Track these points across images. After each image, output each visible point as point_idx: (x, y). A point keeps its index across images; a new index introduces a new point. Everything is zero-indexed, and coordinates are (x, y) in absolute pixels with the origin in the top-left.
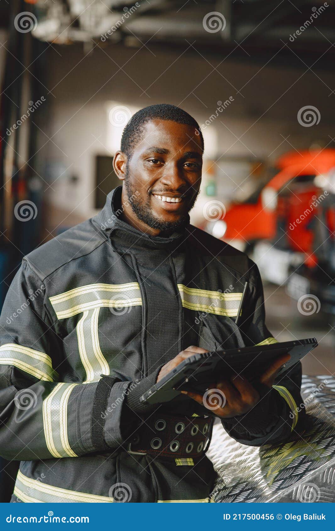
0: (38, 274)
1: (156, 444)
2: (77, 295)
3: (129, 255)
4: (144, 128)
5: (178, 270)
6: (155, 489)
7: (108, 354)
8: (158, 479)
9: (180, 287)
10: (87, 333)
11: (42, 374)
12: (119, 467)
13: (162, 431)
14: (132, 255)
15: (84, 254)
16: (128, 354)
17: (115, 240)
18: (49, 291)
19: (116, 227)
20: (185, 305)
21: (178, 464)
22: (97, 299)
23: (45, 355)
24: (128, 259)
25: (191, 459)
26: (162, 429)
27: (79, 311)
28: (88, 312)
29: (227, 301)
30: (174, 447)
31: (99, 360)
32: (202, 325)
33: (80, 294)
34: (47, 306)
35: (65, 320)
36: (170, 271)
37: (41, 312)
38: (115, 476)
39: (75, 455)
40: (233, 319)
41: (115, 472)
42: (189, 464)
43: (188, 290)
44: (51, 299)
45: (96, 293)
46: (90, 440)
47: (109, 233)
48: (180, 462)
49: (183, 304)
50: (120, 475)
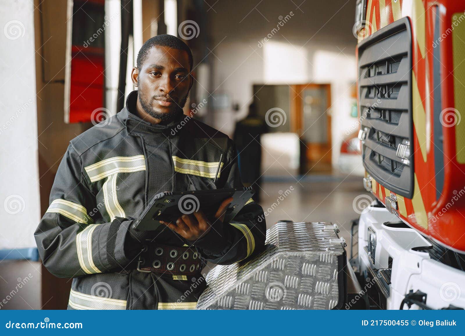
0: (77, 152)
1: (157, 264)
2: (103, 165)
3: (139, 137)
4: (149, 51)
5: (174, 146)
6: (156, 295)
7: (124, 204)
8: (158, 288)
9: (174, 158)
10: (109, 190)
11: (79, 219)
12: (131, 281)
13: (161, 256)
14: (141, 137)
15: (109, 137)
16: (136, 203)
17: (130, 127)
18: (84, 163)
19: (129, 118)
20: (177, 170)
21: (175, 279)
22: (115, 168)
23: (81, 207)
24: (139, 140)
25: (185, 276)
26: (161, 254)
27: (105, 176)
28: (110, 176)
29: (210, 168)
30: (170, 266)
31: (118, 209)
32: (190, 183)
33: (105, 164)
34: (83, 173)
35: (96, 182)
36: (168, 147)
37: (80, 177)
38: (128, 286)
39: (100, 272)
40: (212, 179)
41: (128, 284)
42: (184, 279)
43: (181, 160)
44: (86, 168)
45: (115, 163)
46: (107, 260)
47: (125, 122)
48: (175, 278)
49: (175, 169)
50: (131, 286)
